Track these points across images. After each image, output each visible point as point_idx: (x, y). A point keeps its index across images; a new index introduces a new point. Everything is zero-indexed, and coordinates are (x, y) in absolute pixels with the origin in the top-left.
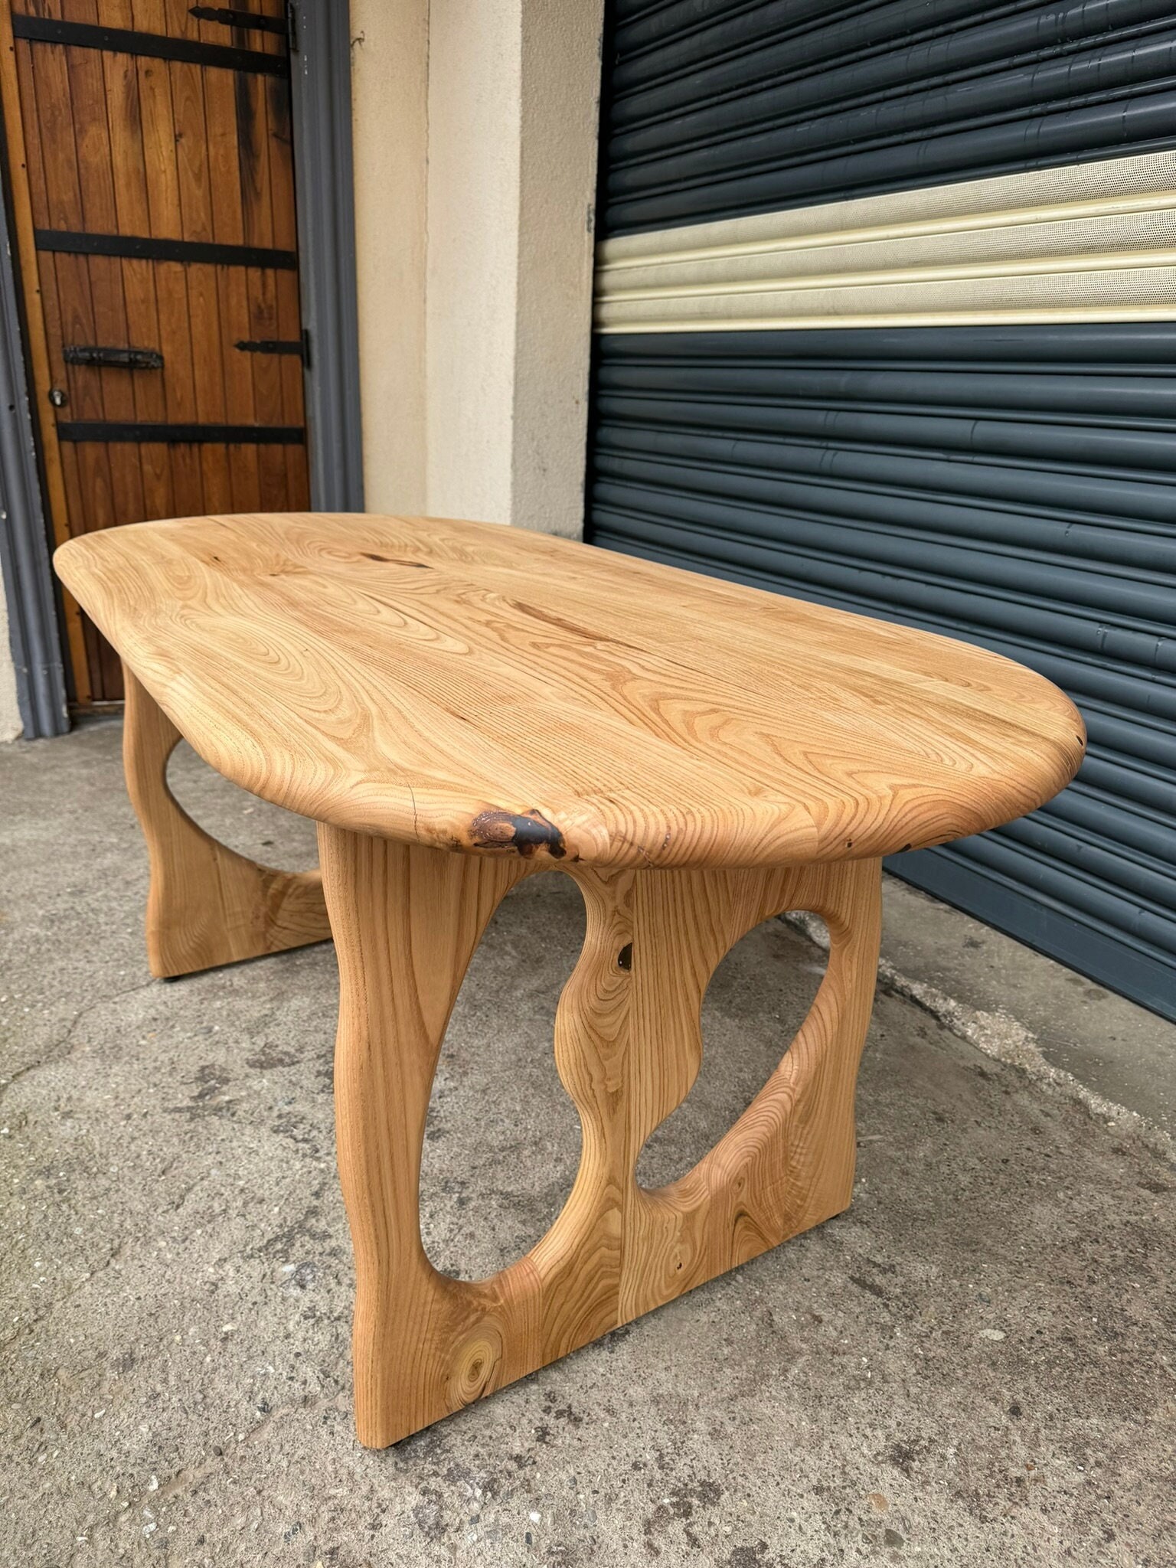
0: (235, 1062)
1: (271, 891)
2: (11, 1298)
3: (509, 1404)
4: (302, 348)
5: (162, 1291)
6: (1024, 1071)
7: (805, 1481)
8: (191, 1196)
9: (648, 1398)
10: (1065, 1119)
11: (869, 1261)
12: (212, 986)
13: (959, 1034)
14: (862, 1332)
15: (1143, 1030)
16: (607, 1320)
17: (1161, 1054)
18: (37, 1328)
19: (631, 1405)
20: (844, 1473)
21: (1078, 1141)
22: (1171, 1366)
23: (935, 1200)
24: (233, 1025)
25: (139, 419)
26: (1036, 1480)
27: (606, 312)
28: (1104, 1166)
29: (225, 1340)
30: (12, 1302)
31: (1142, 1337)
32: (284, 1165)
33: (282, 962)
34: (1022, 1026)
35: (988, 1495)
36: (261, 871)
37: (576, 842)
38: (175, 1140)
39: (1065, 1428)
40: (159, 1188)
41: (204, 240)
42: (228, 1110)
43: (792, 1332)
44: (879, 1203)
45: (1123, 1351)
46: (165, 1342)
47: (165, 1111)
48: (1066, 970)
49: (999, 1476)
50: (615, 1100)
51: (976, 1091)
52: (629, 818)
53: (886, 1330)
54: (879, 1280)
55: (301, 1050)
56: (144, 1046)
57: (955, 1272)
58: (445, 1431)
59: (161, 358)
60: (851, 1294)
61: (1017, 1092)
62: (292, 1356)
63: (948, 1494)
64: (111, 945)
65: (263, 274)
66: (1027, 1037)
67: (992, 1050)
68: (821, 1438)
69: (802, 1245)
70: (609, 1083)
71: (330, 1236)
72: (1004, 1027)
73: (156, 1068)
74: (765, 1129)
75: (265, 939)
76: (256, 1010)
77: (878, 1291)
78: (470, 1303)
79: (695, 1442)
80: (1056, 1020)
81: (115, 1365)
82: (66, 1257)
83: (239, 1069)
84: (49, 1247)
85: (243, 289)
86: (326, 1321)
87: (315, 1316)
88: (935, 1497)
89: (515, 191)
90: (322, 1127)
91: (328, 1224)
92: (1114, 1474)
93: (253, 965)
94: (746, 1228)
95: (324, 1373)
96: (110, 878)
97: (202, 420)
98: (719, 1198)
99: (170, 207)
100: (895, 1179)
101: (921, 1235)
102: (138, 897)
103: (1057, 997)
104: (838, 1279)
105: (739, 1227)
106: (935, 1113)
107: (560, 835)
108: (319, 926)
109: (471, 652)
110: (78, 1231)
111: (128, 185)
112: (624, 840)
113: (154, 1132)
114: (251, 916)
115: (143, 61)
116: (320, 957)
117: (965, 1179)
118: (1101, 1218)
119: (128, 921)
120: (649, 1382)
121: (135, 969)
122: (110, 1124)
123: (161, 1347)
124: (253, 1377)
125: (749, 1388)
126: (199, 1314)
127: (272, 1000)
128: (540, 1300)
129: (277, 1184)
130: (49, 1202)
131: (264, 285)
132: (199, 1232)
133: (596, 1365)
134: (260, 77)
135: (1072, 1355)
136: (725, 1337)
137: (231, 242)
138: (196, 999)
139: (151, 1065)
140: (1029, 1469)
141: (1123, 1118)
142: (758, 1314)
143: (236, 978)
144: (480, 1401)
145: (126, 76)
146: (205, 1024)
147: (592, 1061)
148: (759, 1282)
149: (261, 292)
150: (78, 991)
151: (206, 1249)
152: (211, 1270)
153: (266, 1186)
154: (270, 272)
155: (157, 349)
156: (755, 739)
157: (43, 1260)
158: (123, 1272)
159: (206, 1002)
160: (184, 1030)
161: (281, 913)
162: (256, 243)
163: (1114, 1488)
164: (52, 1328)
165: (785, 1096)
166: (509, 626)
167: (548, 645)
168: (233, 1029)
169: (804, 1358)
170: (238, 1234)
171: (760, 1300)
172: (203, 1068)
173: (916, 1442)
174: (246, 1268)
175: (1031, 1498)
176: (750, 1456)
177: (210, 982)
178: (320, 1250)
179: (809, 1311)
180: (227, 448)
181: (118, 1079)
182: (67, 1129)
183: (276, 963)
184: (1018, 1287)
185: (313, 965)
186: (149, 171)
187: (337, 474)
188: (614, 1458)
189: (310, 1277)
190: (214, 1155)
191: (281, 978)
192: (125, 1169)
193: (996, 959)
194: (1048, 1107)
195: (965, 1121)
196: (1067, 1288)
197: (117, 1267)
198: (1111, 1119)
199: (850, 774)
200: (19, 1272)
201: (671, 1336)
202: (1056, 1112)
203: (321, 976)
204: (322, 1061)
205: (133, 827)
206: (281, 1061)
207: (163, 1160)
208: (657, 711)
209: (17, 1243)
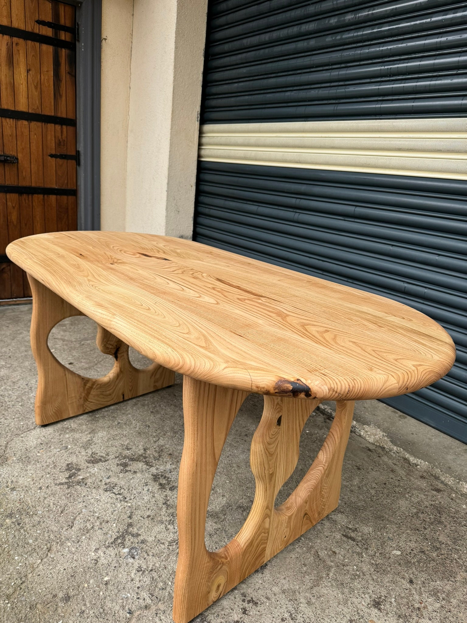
0: (81, 461)
1: (87, 387)
2: (8, 574)
3: (228, 600)
4: (76, 158)
5: (74, 565)
6: (384, 448)
7: (345, 618)
8: (76, 522)
9: (280, 591)
10: (402, 466)
11: (347, 527)
12: (63, 428)
13: (358, 434)
14: (351, 556)
15: (422, 430)
16: (261, 561)
17: (430, 439)
18: (23, 587)
19: (275, 595)
20: (358, 613)
21: (408, 474)
22: (459, 558)
23: (364, 501)
24: (76, 445)
25: (6, 183)
26: (424, 608)
27: (203, 152)
28: (419, 483)
29: (106, 584)
30: (9, 576)
31: (446, 548)
32: (113, 505)
33: (90, 416)
34: (381, 430)
35: (410, 616)
36: (83, 379)
37: (316, 392)
38: (63, 497)
39: (429, 586)
40: (62, 519)
41: (38, 112)
42: (83, 482)
43: (326, 558)
44: (345, 504)
45: (442, 554)
46: (81, 587)
47: (56, 485)
48: (390, 408)
49: (412, 608)
50: (272, 475)
51: (369, 457)
52: (334, 382)
53: (360, 554)
54: (353, 535)
55: (108, 454)
56: (40, 456)
57: (378, 529)
58: (206, 614)
59: (17, 159)
60: (344, 541)
61: (383, 456)
62: (136, 588)
63: (396, 617)
64: (13, 411)
65: (62, 127)
66: (383, 435)
67: (371, 440)
68: (347, 600)
69: (322, 523)
70: (270, 470)
71: (140, 535)
72: (374, 431)
73: (47, 466)
74: (315, 481)
75: (83, 407)
76: (85, 438)
77: (353, 539)
78: (218, 561)
79: (303, 607)
80: (392, 427)
81: (62, 600)
82: (29, 553)
83: (83, 465)
84: (20, 550)
85: (53, 133)
86: (147, 572)
87: (141, 571)
88: (392, 618)
89: (170, 104)
90: (125, 487)
91: (138, 530)
92: (450, 602)
93: (78, 418)
94: (307, 519)
95: (151, 594)
96: (5, 381)
97: (33, 185)
98: (300, 508)
99: (24, 98)
100: (349, 494)
101: (363, 515)
102: (20, 389)
103: (390, 418)
104: (338, 536)
105: (305, 519)
106: (356, 466)
107: (310, 389)
108: (105, 400)
109: (218, 303)
110: (31, 541)
111: (6, 88)
112: (334, 391)
113: (54, 494)
114: (78, 398)
115: (15, 39)
116: (106, 414)
117: (373, 492)
118: (422, 504)
119: (19, 400)
120: (279, 584)
121: (27, 422)
122: (33, 492)
123: (80, 590)
124: (122, 599)
125: (316, 583)
126: (93, 574)
127: (90, 433)
128: (241, 556)
129: (112, 514)
130: (15, 529)
131: (62, 132)
132: (84, 537)
133: (257, 580)
134: (63, 50)
135: (425, 558)
136: (303, 563)
137: (49, 114)
138: (57, 434)
139: (45, 465)
140: (421, 603)
141: (423, 464)
142: (312, 552)
143: (72, 424)
144: (219, 600)
145: (7, 45)
146: (64, 445)
147: (266, 462)
148: (310, 539)
149: (60, 134)
150: (4, 432)
151: (89, 545)
152: (93, 554)
153: (108, 515)
154: (64, 127)
155: (16, 155)
156: (351, 344)
157: (18, 556)
158: (55, 558)
159: (62, 435)
160: (55, 448)
161: (90, 396)
162: (59, 115)
163: (451, 607)
164: (30, 586)
165: (322, 468)
166: (222, 290)
167: (245, 299)
168: (76, 447)
169: (334, 569)
170: (101, 537)
171: (312, 547)
172: (68, 465)
173: (380, 598)
174: (107, 552)
175: (424, 615)
176: (323, 610)
177: (61, 426)
178: (137, 541)
179: (331, 549)
180: (44, 196)
181: (32, 472)
182: (14, 495)
183: (87, 417)
184: (401, 533)
185: (104, 417)
186: (15, 83)
187: (90, 208)
188: (274, 617)
189: (136, 553)
190: (82, 503)
191: (91, 424)
192: (45, 512)
193: (366, 404)
194: (395, 461)
195: (368, 469)
196: (418, 532)
197: (52, 556)
198: (418, 465)
199: (396, 360)
200: (9, 562)
201: (283, 565)
202: (398, 463)
203: (108, 422)
204: (117, 459)
205: (10, 357)
206: (100, 460)
207: (61, 507)
208: (306, 330)
209: (4, 549)
